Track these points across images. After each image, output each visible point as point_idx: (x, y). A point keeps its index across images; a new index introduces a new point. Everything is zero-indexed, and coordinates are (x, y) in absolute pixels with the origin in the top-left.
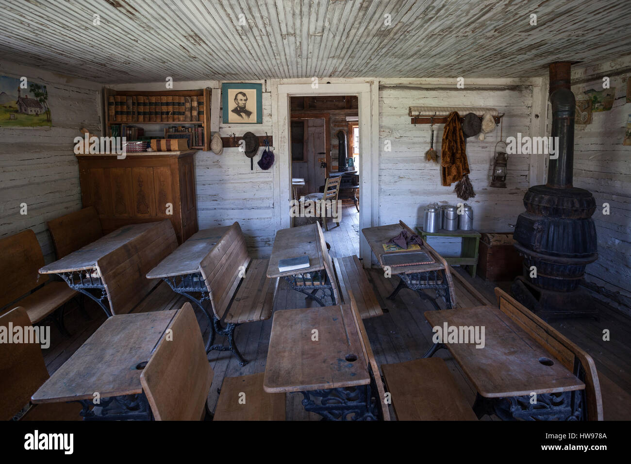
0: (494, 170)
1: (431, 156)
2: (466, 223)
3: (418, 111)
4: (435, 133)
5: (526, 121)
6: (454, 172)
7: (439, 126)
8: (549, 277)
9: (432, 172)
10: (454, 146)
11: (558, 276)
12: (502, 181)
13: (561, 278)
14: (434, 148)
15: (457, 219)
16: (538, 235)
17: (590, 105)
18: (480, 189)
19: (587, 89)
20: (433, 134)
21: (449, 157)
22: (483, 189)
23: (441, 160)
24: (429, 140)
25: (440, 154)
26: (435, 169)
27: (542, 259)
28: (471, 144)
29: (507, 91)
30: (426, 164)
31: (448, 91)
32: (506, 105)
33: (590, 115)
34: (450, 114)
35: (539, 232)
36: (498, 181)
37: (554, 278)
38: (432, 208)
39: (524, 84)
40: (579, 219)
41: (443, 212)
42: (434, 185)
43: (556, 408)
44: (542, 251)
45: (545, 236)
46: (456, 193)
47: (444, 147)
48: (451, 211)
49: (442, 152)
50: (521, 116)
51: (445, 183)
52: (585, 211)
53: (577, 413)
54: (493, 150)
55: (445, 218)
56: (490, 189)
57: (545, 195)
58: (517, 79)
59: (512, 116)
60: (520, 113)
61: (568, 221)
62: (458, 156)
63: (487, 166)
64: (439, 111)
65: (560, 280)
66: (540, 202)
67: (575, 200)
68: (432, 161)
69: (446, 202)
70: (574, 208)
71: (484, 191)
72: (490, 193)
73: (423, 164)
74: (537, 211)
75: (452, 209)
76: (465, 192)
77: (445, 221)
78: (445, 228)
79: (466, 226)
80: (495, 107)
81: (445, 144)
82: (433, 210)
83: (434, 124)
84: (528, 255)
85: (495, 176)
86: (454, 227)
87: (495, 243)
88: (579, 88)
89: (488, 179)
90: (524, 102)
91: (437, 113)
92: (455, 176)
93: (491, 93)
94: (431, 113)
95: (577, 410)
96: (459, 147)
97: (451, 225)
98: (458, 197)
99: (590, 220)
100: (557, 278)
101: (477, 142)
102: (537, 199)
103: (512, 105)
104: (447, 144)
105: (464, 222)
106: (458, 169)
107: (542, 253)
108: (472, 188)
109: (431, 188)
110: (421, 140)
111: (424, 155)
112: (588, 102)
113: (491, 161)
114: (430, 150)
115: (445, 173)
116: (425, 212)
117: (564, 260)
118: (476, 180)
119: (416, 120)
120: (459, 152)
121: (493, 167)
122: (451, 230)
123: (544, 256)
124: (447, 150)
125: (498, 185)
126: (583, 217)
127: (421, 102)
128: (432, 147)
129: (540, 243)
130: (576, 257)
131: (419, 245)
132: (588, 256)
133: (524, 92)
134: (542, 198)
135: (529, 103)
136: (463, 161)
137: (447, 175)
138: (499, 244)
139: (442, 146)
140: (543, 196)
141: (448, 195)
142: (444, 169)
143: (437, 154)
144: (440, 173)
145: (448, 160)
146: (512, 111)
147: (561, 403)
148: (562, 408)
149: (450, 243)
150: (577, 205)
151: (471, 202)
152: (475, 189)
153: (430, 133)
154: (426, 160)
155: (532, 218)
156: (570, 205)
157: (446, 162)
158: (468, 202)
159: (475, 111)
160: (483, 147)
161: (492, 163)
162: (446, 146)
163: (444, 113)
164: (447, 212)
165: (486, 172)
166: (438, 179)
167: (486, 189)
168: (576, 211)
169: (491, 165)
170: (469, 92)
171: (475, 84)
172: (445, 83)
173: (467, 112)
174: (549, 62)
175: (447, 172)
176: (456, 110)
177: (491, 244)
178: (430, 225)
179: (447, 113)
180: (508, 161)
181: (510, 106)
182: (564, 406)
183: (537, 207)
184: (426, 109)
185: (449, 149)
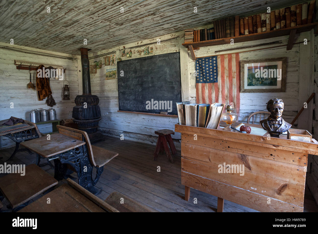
0: (64, 93)
1: (31, 86)
2: (53, 117)
3: (20, 62)
4: (32, 75)
5: (76, 73)
6: (44, 93)
7: (34, 72)
8: (87, 129)
9: (32, 94)
10: (42, 81)
11: (90, 128)
12: (68, 97)
13: (91, 128)
14: (32, 82)
15: (48, 115)
16: (81, 113)
17: (96, 67)
18: (59, 101)
19: (95, 61)
20: (31, 75)
21: (40, 86)
22: (60, 101)
23: (36, 88)
24: (29, 78)
25: (36, 85)
26: (34, 93)
27: (83, 122)
28: (52, 81)
29: (67, 60)
30: (28, 90)
31: (38, 55)
32: (67, 65)
33: (96, 70)
34: (40, 66)
35: (81, 112)
36: (66, 97)
37: (88, 129)
38: (33, 111)
39: (74, 57)
40: (94, 105)
41: (40, 113)
42: (34, 101)
43: (78, 155)
44: (83, 119)
45: (83, 114)
46: (47, 104)
47: (37, 81)
48: (44, 112)
49: (36, 84)
50: (74, 70)
51: (40, 99)
52: (95, 102)
53: (85, 155)
54: (62, 84)
55: (42, 116)
56: (63, 101)
57: (82, 97)
58: (71, 55)
59: (70, 70)
60: (73, 69)
61: (90, 106)
62: (45, 85)
63: (61, 91)
64: (33, 64)
65: (90, 129)
66: (80, 100)
67: (92, 98)
68: (31, 89)
69: (42, 109)
70: (92, 101)
71: (61, 102)
72: (64, 103)
73: (26, 90)
74: (80, 104)
75: (45, 111)
76: (51, 103)
77: (42, 117)
78: (42, 120)
79: (53, 118)
80: (62, 66)
81: (38, 80)
82: (34, 112)
83: (31, 70)
84: (78, 122)
85: (64, 95)
86: (47, 119)
87: (66, 123)
88: (92, 61)
89: (62, 97)
90: (74, 65)
91: (32, 65)
92: (44, 95)
93: (60, 59)
94: (28, 64)
95: (85, 154)
96: (45, 81)
97: (45, 119)
98: (48, 106)
99: (98, 105)
100: (89, 129)
101: (55, 80)
102: (79, 99)
103: (70, 65)
104: (39, 80)
105: (52, 116)
106: (45, 91)
107: (83, 120)
108: (54, 101)
109: (32, 102)
110: (24, 78)
111: (26, 86)
112: (95, 65)
113: (62, 89)
114: (30, 83)
115: (39, 94)
116: (29, 113)
117: (91, 121)
118: (56, 97)
119: (20, 67)
120: (46, 83)
121: (63, 92)
122: (45, 121)
123: (84, 121)
124: (39, 82)
125: (66, 99)
126: (95, 104)
127: (22, 59)
128: (31, 81)
129: (82, 116)
130: (94, 119)
131: (22, 123)
132: (99, 118)
133: (74, 61)
134: (81, 99)
135: (77, 66)
136: (48, 88)
137: (40, 95)
138: (68, 123)
139: (36, 81)
140: (81, 98)
141: (42, 105)
142: (39, 92)
143: (34, 85)
144: (37, 95)
145: (40, 87)
146: (70, 68)
147: (79, 153)
148: (80, 154)
149: (46, 128)
150: (93, 100)
151: (55, 107)
152: (56, 101)
153: (29, 75)
154: (28, 88)
155: (78, 107)
156: (90, 100)
157: (39, 88)
158: (53, 108)
159: (53, 66)
160: (58, 83)
161: (63, 90)
162: (38, 81)
163: (36, 65)
164: (42, 113)
165: (61, 94)
166: (36, 97)
167: (61, 101)
168: (92, 102)
169: (62, 91)
170: (49, 57)
171: (52, 54)
172: (36, 51)
173: (49, 66)
174: (80, 47)
175: (40, 94)
176: (43, 64)
177: (65, 123)
178: (33, 119)
179: (38, 65)
180: (70, 89)
181: (69, 66)
182: (81, 153)
183: (79, 102)
184: (25, 62)
185: (40, 82)
